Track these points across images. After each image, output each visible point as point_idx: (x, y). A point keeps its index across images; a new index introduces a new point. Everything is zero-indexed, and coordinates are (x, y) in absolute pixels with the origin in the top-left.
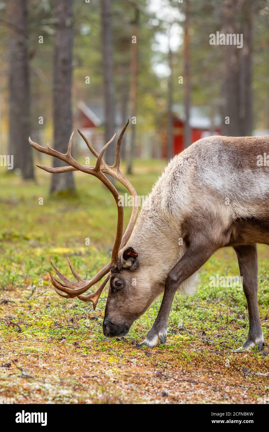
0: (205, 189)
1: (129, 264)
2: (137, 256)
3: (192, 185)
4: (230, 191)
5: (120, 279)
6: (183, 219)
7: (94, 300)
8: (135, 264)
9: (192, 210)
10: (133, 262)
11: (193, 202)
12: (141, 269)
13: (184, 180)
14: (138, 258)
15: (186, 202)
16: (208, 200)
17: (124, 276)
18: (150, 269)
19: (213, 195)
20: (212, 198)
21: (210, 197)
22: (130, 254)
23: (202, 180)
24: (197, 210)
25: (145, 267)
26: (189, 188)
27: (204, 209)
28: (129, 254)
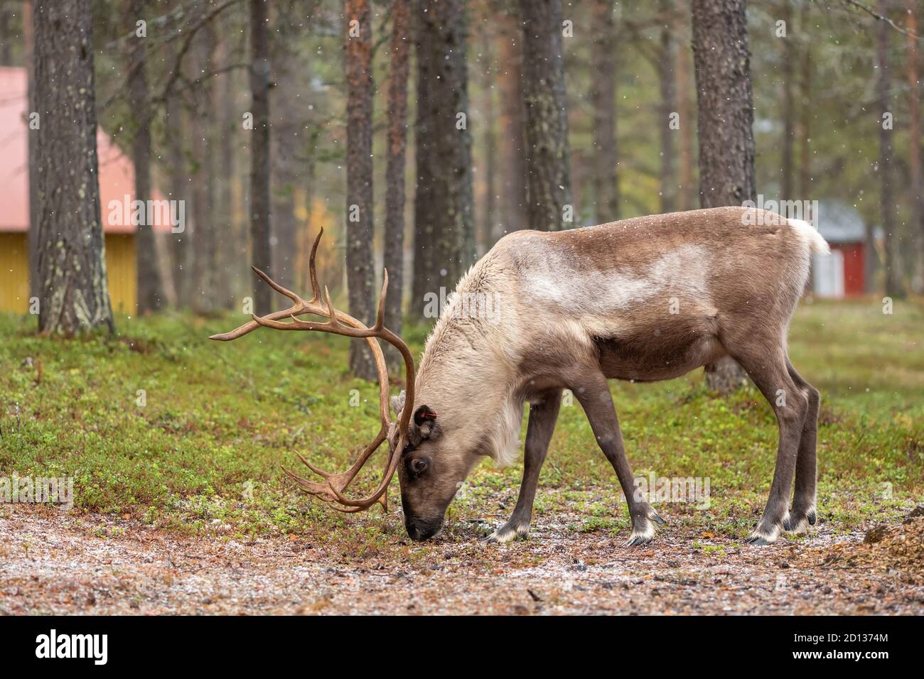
0: (538, 306)
1: (425, 430)
2: (435, 417)
3: (520, 305)
4: (576, 302)
5: (421, 459)
6: (520, 357)
7: (382, 499)
8: (435, 429)
9: (530, 341)
10: (431, 427)
11: (528, 328)
12: (446, 436)
13: (508, 302)
14: (437, 420)
15: (517, 331)
16: (549, 319)
17: (425, 452)
18: (458, 433)
19: (553, 312)
20: (553, 315)
21: (550, 315)
22: (425, 415)
23: (531, 294)
24: (537, 340)
25: (450, 432)
26: (516, 310)
27: (548, 332)
28: (423, 416)
